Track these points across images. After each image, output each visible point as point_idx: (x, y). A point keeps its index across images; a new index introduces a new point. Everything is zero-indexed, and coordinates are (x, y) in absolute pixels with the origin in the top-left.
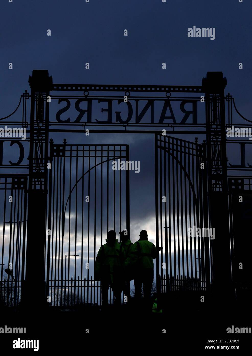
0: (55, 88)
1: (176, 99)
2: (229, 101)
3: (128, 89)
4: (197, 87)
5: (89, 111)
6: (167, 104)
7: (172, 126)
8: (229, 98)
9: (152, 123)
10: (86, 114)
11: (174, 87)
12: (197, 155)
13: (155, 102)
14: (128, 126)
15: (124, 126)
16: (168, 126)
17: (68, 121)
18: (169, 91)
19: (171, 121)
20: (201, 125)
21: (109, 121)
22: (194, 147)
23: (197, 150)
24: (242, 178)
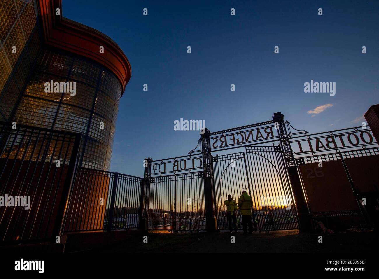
0: (211, 134)
1: (262, 128)
2: (287, 124)
3: (240, 129)
4: (271, 121)
5: (225, 141)
6: (258, 130)
7: (262, 140)
8: (287, 123)
9: (253, 140)
10: (224, 142)
11: (260, 123)
12: (275, 151)
13: (253, 131)
14: (242, 144)
15: (241, 144)
16: (261, 140)
17: (218, 146)
18: (258, 126)
19: (262, 138)
20: (276, 137)
21: (234, 144)
22: (273, 148)
23: (275, 149)
24: (303, 158)
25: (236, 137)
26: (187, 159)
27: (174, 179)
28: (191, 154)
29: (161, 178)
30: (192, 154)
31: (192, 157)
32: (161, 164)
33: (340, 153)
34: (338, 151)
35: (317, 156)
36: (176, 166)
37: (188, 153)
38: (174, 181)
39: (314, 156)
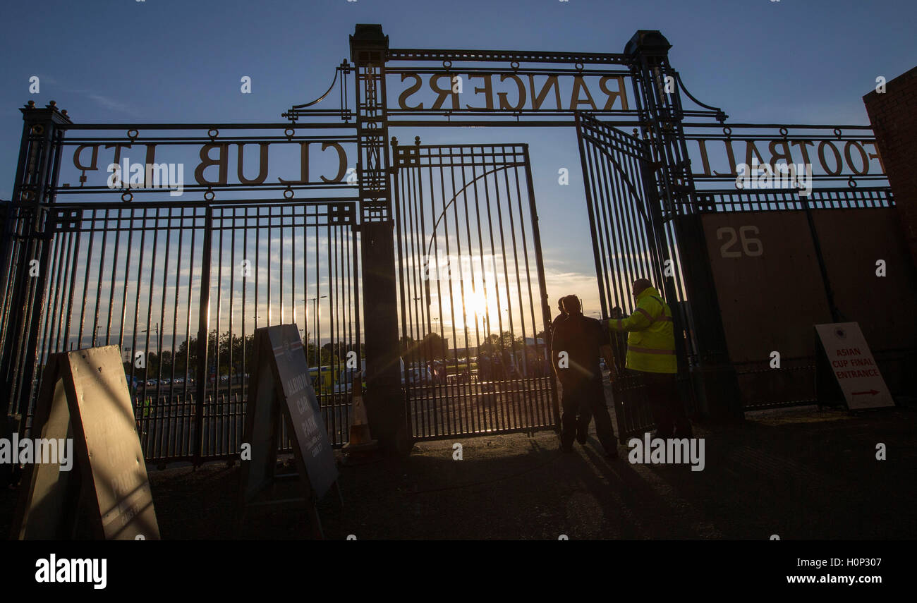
0: (394, 55)
1: (593, 73)
3: (515, 57)
4: (616, 56)
6: (579, 80)
9: (559, 109)
10: (449, 96)
11: (587, 55)
13: (559, 77)
14: (521, 114)
15: (514, 115)
17: (420, 108)
18: (581, 61)
20: (633, 113)
21: (490, 108)
22: (634, 143)
23: (638, 149)
24: (711, 193)
25: (497, 85)
26: (278, 140)
27: (201, 222)
28: (296, 122)
29: (126, 213)
30: (302, 120)
31: (299, 132)
32: (128, 145)
35: (748, 192)
36: (214, 162)
37: (283, 115)
38: (200, 234)
39: (740, 191)
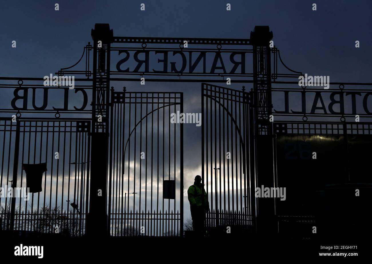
0: (116, 40)
1: (227, 51)
2: (274, 53)
3: (182, 41)
4: (246, 40)
5: (147, 61)
6: (218, 55)
7: (222, 76)
8: (274, 50)
9: (204, 73)
11: (225, 40)
12: (244, 102)
13: (207, 53)
14: (182, 75)
15: (178, 75)
16: (219, 76)
17: (127, 71)
18: (220, 44)
19: (221, 71)
20: (248, 75)
21: (165, 71)
23: (244, 97)
24: (286, 123)
25: (171, 58)
26: (52, 87)
33: (345, 124)
34: (343, 119)
35: (310, 123)
36: (20, 98)
39: (304, 122)
